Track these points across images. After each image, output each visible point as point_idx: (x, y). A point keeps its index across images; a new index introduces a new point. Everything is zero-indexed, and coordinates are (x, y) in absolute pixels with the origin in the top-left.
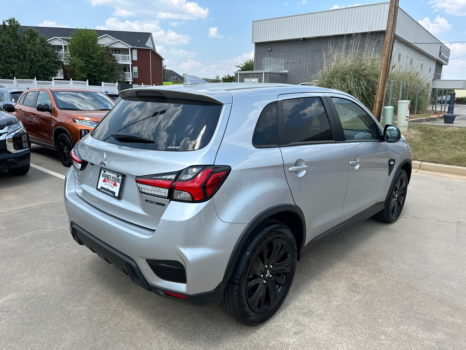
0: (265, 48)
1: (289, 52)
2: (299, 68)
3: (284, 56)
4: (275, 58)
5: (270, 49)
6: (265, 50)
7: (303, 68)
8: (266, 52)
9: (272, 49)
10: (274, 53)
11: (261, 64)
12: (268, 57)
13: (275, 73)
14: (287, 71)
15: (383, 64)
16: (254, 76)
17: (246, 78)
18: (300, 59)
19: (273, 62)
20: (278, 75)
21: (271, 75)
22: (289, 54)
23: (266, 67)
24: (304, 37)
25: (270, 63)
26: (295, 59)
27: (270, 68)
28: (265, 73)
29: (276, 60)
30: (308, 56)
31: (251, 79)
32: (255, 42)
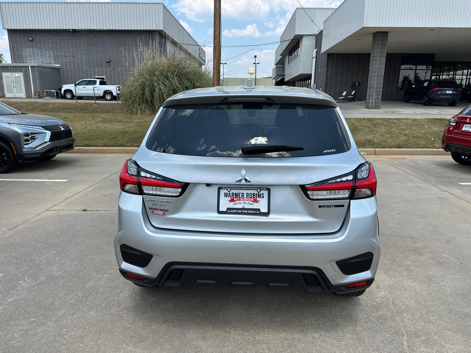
0: (23, 37)
1: (57, 44)
2: (74, 63)
3: (52, 48)
4: (40, 50)
5: (31, 39)
6: (23, 39)
7: (79, 63)
8: (25, 41)
9: (34, 38)
10: (38, 44)
11: (21, 56)
12: (29, 47)
13: (45, 67)
14: (59, 65)
15: (215, 65)
16: (15, 69)
17: (4, 72)
18: (73, 53)
19: (38, 54)
20: (49, 69)
21: (40, 69)
22: (58, 46)
23: (30, 60)
24: (74, 28)
25: (34, 56)
26: (66, 52)
27: (35, 61)
28: (31, 66)
29: (41, 52)
30: (83, 50)
31: (13, 73)
32: (7, 28)
